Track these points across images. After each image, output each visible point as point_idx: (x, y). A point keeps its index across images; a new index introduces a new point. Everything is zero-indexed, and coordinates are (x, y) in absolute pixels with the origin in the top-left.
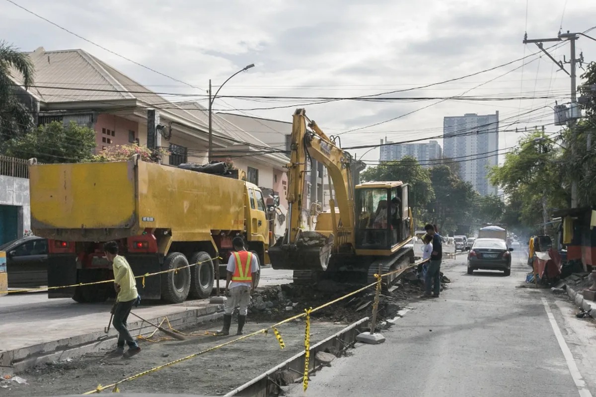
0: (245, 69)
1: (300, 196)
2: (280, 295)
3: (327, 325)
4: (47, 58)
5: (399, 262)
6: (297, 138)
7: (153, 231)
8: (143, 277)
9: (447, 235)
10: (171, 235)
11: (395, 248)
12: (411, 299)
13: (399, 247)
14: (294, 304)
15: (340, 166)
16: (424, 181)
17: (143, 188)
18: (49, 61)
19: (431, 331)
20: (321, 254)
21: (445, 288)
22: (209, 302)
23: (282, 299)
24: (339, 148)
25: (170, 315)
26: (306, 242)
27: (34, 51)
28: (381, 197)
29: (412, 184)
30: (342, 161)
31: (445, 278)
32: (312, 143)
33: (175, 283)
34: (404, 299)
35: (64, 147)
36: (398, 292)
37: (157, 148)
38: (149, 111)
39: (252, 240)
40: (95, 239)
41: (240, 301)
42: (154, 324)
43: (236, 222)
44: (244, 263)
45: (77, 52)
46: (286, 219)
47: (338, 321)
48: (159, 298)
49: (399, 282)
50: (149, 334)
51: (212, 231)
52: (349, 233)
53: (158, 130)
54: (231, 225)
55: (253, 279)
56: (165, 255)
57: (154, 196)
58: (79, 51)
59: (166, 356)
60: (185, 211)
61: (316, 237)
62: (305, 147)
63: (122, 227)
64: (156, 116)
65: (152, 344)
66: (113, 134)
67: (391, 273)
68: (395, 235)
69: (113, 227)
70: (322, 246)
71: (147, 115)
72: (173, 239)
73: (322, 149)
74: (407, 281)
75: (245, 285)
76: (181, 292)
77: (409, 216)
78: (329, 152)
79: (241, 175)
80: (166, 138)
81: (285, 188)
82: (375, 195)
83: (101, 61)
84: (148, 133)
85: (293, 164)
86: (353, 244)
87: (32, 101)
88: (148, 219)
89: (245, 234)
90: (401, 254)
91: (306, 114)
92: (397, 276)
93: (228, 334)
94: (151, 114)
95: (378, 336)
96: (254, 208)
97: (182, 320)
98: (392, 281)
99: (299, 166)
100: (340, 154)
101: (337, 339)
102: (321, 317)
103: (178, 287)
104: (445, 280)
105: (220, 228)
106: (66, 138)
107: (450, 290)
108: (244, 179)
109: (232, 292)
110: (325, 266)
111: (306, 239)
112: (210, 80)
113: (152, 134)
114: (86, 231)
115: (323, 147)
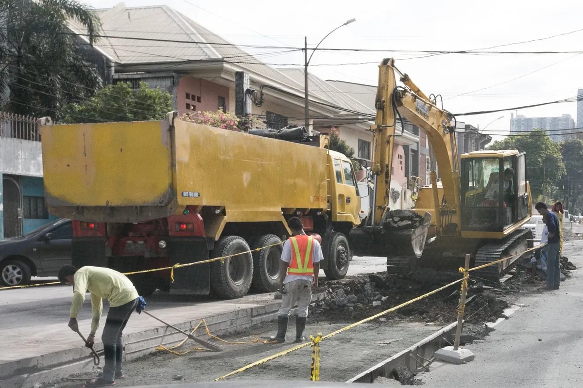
0: (345, 24)
1: (387, 166)
2: (368, 287)
3: (417, 326)
4: (127, 14)
5: (513, 246)
6: (384, 94)
7: (199, 209)
8: (171, 269)
9: (580, 214)
10: (225, 214)
11: (508, 230)
12: (525, 291)
13: (514, 228)
14: (384, 298)
15: (441, 131)
16: (555, 155)
17: (183, 155)
18: (129, 17)
19: (540, 340)
20: (413, 237)
21: (569, 277)
22: (274, 297)
23: (370, 292)
24: (441, 109)
25: (210, 317)
26: (396, 223)
27: (114, 7)
28: (492, 169)
29: (542, 159)
30: (444, 124)
31: (570, 264)
32: (404, 100)
33: (230, 274)
34: (516, 292)
35: (131, 112)
36: (511, 283)
37: (247, 115)
38: (237, 73)
39: (338, 220)
40: (123, 219)
41: (299, 299)
42: (182, 331)
43: (317, 198)
44: (303, 251)
45: (162, 8)
46: (400, 196)
47: (431, 321)
48: (208, 293)
49: (514, 270)
50: (176, 343)
51: (283, 209)
52: (455, 212)
53: (247, 95)
54: (308, 202)
55: (314, 270)
56: (217, 239)
57: (200, 165)
58: (163, 7)
59: (179, 379)
60: (246, 184)
61: (409, 217)
62: (395, 108)
63: (156, 205)
64: (245, 78)
65: (174, 358)
66: (199, 100)
67: (505, 259)
68: (509, 214)
69: (145, 205)
70: (416, 227)
71: (235, 77)
72: (227, 219)
73: (417, 110)
74: (523, 268)
75: (305, 278)
76: (239, 285)
77: (526, 191)
78: (427, 114)
79: (323, 142)
80: (256, 104)
81: (401, 163)
82: (485, 167)
83: (188, 19)
84: (236, 98)
85: (379, 126)
86: (459, 226)
87: (105, 61)
88: (191, 194)
89: (329, 213)
90: (516, 237)
91: (395, 64)
92: (511, 263)
93: (283, 342)
94: (240, 76)
95: (463, 352)
96: (341, 182)
97: (228, 323)
98: (504, 268)
99: (386, 129)
100: (441, 116)
101: (411, 355)
102: (411, 315)
103: (236, 278)
104: (570, 267)
105: (293, 205)
106: (136, 102)
107: (575, 278)
108: (326, 147)
109: (287, 287)
110: (418, 252)
111: (396, 219)
112: (306, 38)
113: (240, 99)
114: (112, 210)
115: (418, 107)
